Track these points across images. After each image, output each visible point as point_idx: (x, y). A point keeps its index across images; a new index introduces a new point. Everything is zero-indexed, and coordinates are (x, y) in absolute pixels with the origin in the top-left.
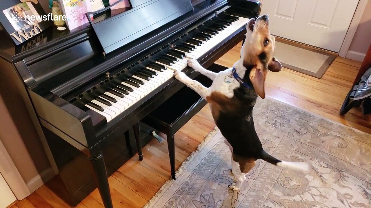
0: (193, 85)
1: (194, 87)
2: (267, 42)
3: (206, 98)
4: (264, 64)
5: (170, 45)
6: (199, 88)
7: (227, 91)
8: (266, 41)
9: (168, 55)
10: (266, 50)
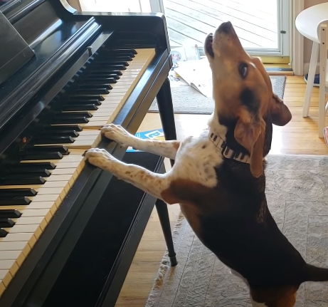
0: (130, 173)
1: (131, 176)
2: (246, 68)
3: (159, 194)
4: (254, 109)
5: (20, 140)
6: (144, 177)
7: (204, 176)
8: (243, 68)
9: (22, 162)
10: (249, 83)
